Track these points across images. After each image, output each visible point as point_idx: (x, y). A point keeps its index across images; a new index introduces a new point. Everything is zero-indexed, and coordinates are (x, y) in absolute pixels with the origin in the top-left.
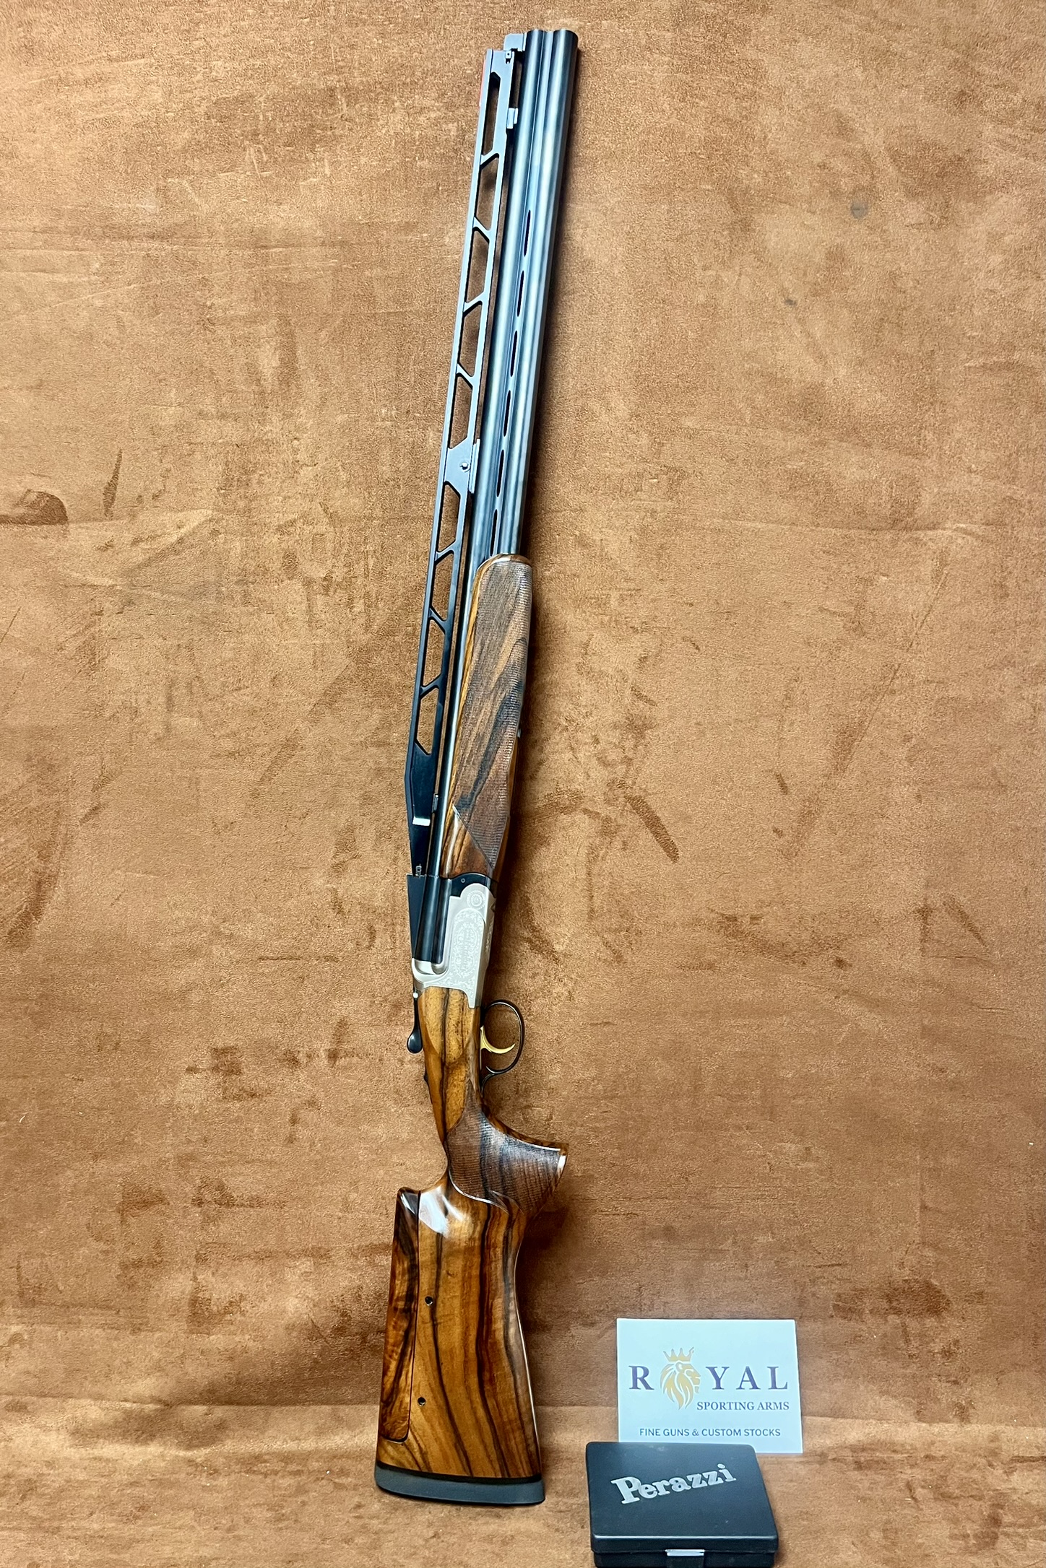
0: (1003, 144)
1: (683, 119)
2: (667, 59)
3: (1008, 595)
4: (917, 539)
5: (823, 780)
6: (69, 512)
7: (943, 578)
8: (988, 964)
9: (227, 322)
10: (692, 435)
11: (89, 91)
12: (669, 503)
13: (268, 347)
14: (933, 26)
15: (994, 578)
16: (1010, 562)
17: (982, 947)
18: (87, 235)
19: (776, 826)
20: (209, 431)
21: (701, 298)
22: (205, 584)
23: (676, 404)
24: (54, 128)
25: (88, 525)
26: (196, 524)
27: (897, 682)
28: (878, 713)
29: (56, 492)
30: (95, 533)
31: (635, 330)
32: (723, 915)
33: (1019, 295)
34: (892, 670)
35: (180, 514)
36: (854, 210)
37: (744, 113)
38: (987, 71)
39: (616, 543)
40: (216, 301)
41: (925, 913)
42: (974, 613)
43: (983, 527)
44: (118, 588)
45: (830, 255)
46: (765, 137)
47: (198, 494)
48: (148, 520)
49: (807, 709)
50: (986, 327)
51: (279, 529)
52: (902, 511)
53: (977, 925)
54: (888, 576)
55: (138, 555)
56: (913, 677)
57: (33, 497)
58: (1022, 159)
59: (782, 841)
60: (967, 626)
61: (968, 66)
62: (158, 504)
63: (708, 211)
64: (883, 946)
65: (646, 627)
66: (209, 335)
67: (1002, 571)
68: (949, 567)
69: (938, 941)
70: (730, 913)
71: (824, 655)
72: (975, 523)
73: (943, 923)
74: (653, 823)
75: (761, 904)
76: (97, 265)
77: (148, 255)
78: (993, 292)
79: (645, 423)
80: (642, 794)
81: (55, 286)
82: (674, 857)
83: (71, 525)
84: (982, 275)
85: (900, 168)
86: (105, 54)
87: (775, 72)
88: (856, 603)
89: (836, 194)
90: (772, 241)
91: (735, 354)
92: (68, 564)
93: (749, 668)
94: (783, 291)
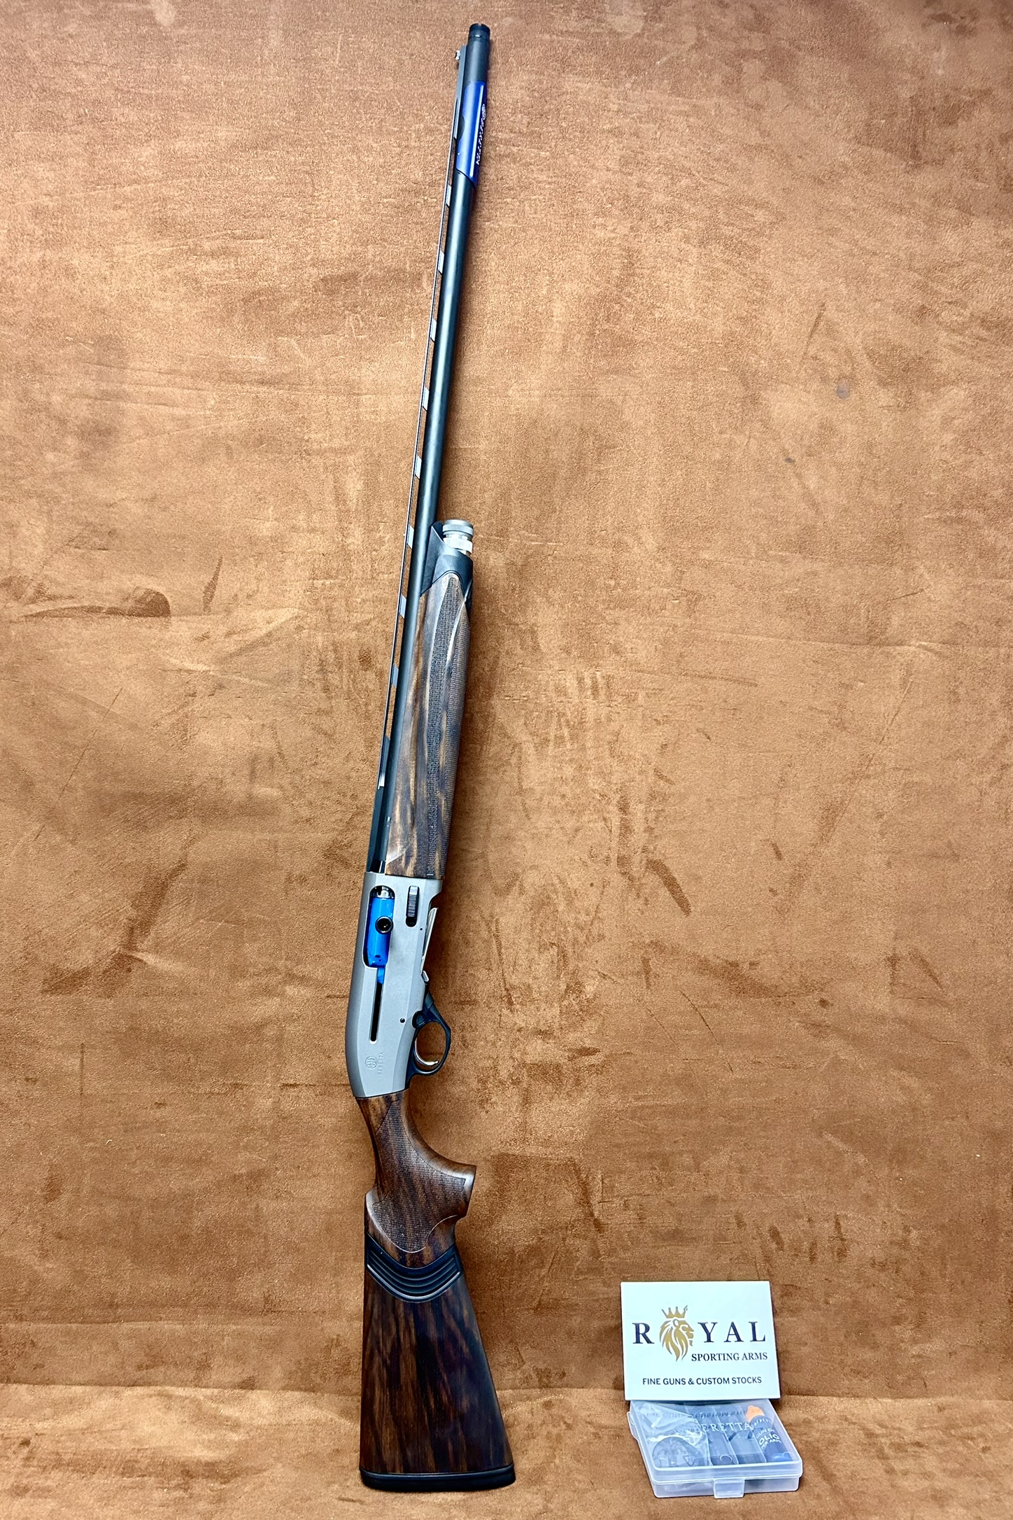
0: (954, 349)
1: (705, 316)
2: (694, 269)
3: (959, 700)
4: (888, 653)
5: (812, 849)
6: (172, 606)
7: (909, 685)
8: (945, 1004)
9: (321, 453)
10: (707, 566)
11: (214, 261)
12: (688, 620)
13: (355, 474)
14: (902, 255)
15: (949, 686)
16: (961, 674)
17: (940, 989)
18: (206, 378)
19: (771, 886)
20: (300, 542)
21: (718, 456)
22: (289, 673)
23: (694, 541)
24: (183, 290)
25: (189, 618)
26: (283, 620)
27: (872, 768)
28: (856, 794)
29: (161, 590)
30: (194, 625)
31: (664, 480)
32: (727, 961)
33: (967, 465)
34: (867, 759)
35: (270, 612)
36: (839, 392)
37: (754, 314)
38: (944, 289)
39: (643, 652)
40: (313, 436)
41: (893, 961)
42: (934, 714)
43: (940, 645)
44: (211, 673)
45: (822, 426)
46: (771, 333)
47: (287, 594)
48: (241, 615)
49: (798, 790)
50: (940, 489)
51: (357, 627)
52: (877, 630)
53: (936, 971)
54: (865, 682)
55: (231, 646)
56: (885, 765)
57: (141, 593)
58: (969, 361)
59: (776, 899)
60: (927, 724)
61: (928, 286)
62: (250, 602)
63: (724, 387)
64: (860, 989)
65: (667, 720)
66: (305, 463)
67: (955, 681)
68: (913, 676)
69: (904, 984)
70: (731, 960)
71: (813, 745)
72: (934, 642)
73: (908, 970)
74: (671, 883)
75: (759, 952)
76: (213, 402)
77: (257, 397)
78: (946, 462)
79: (669, 554)
80: (661, 858)
81: (173, 418)
82: (687, 912)
83: (173, 618)
84: (937, 448)
85: (874, 363)
86: (229, 232)
87: (779, 284)
88: (838, 704)
89: (825, 379)
90: (775, 412)
91: (744, 501)
92: (167, 652)
93: (751, 755)
94: (784, 451)
